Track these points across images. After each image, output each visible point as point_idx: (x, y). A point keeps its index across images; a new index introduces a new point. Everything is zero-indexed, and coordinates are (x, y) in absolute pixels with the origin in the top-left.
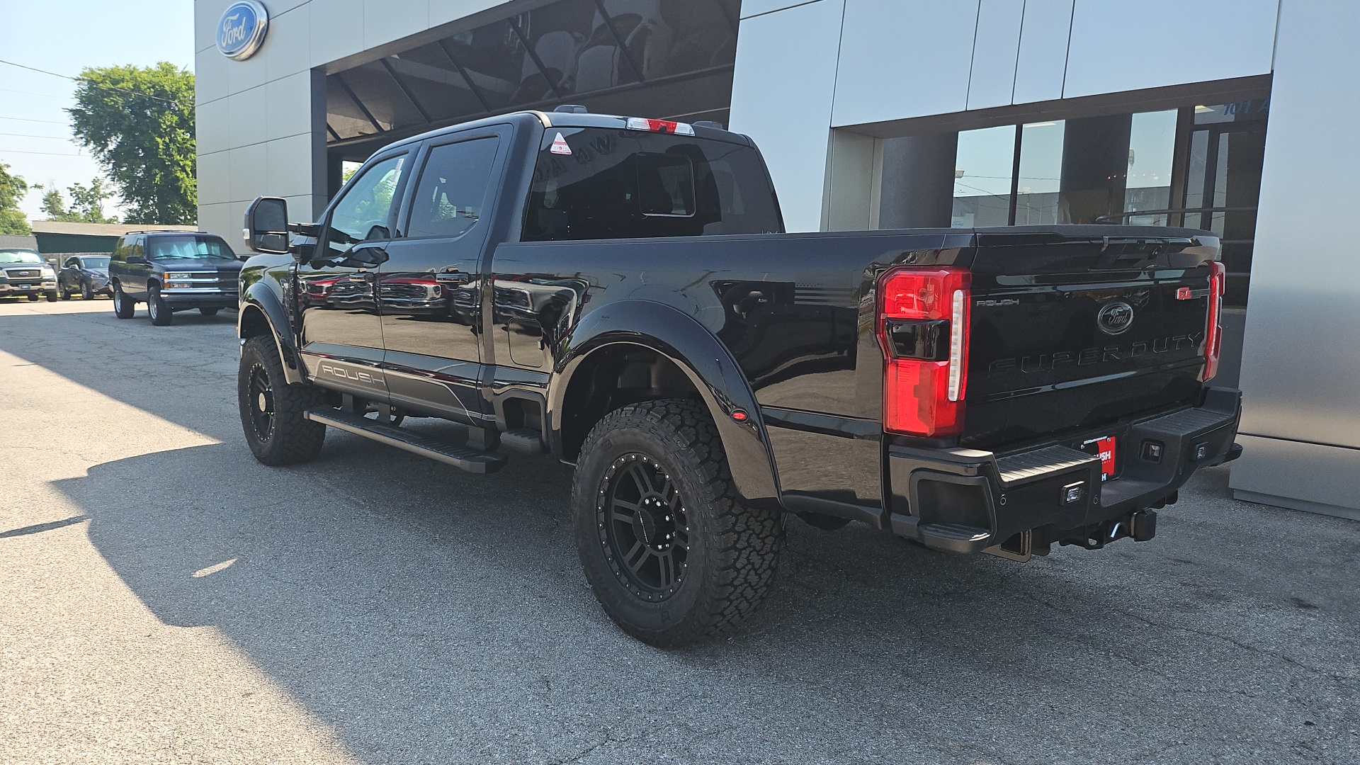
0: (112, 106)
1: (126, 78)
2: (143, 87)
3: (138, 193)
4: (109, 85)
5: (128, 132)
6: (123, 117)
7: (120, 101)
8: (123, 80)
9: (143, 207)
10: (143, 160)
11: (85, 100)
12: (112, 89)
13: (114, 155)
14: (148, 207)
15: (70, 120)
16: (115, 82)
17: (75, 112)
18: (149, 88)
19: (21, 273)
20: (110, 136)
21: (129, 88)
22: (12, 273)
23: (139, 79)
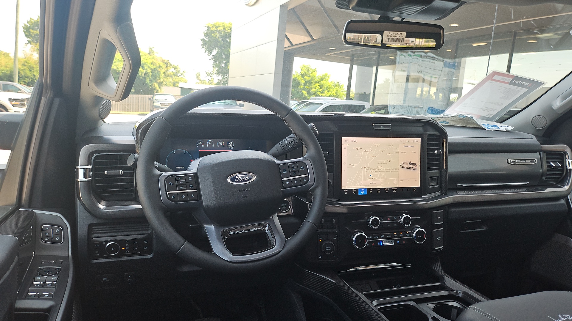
0: (215, 37)
1: (221, 26)
2: (227, 29)
3: (221, 73)
4: (214, 28)
5: (220, 47)
6: (219, 42)
7: (218, 35)
8: (220, 26)
9: (223, 78)
10: (225, 59)
11: (206, 35)
12: (215, 30)
13: (214, 57)
14: (224, 79)
15: (201, 43)
16: (217, 27)
17: (202, 39)
18: (229, 29)
19: (166, 104)
20: (213, 49)
21: (222, 30)
22: (162, 104)
23: (226, 26)
